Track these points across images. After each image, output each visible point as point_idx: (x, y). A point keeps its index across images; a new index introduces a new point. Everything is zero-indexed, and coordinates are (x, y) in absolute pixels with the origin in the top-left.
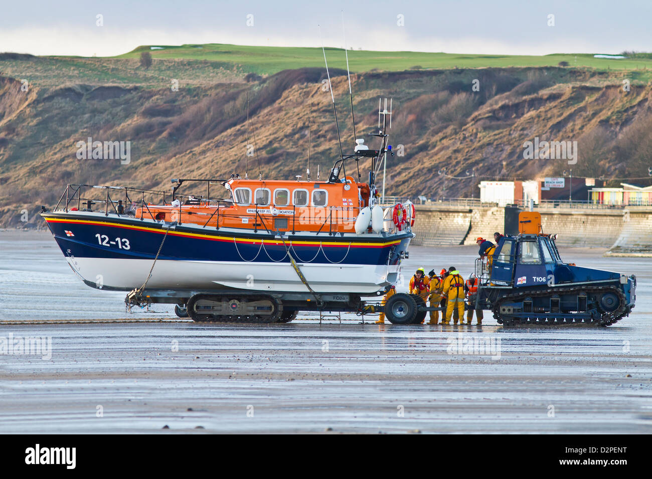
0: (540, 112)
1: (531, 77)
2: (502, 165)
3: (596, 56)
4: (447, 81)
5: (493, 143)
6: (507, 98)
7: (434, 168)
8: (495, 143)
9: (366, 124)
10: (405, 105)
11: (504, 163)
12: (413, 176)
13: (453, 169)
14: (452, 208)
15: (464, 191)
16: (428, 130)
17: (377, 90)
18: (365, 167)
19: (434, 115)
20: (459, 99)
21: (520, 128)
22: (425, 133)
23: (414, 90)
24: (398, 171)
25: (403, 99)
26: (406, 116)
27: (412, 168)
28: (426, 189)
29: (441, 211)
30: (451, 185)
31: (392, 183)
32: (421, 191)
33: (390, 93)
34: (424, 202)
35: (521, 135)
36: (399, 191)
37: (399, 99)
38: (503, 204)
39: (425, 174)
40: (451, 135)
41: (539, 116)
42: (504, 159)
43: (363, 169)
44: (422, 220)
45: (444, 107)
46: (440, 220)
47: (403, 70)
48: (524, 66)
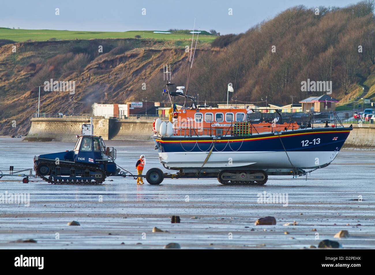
0: (126, 64)
1: (120, 44)
2: (105, 95)
3: (154, 32)
4: (71, 47)
5: (99, 82)
6: (107, 56)
7: (65, 97)
8: (101, 82)
9: (26, 71)
10: (48, 61)
11: (106, 94)
12: (54, 101)
13: (76, 97)
14: (78, 119)
15: (83, 110)
16: (61, 75)
17: (31, 52)
18: (25, 96)
19: (65, 66)
20: (79, 57)
21: (115, 74)
22: (60, 77)
23: (53, 52)
24: (44, 99)
25: (46, 57)
26: (49, 67)
27: (53, 97)
28: (61, 109)
29: (72, 121)
30: (75, 106)
31: (42, 105)
32: (58, 110)
33: (39, 54)
34: (62, 116)
35: (115, 78)
36: (45, 110)
37: (44, 57)
38: (107, 117)
39: (61, 100)
40: (75, 78)
41: (125, 67)
42: (106, 91)
43: (24, 97)
44: (61, 126)
45: (70, 61)
46: (71, 127)
47: (46, 41)
48: (115, 38)
